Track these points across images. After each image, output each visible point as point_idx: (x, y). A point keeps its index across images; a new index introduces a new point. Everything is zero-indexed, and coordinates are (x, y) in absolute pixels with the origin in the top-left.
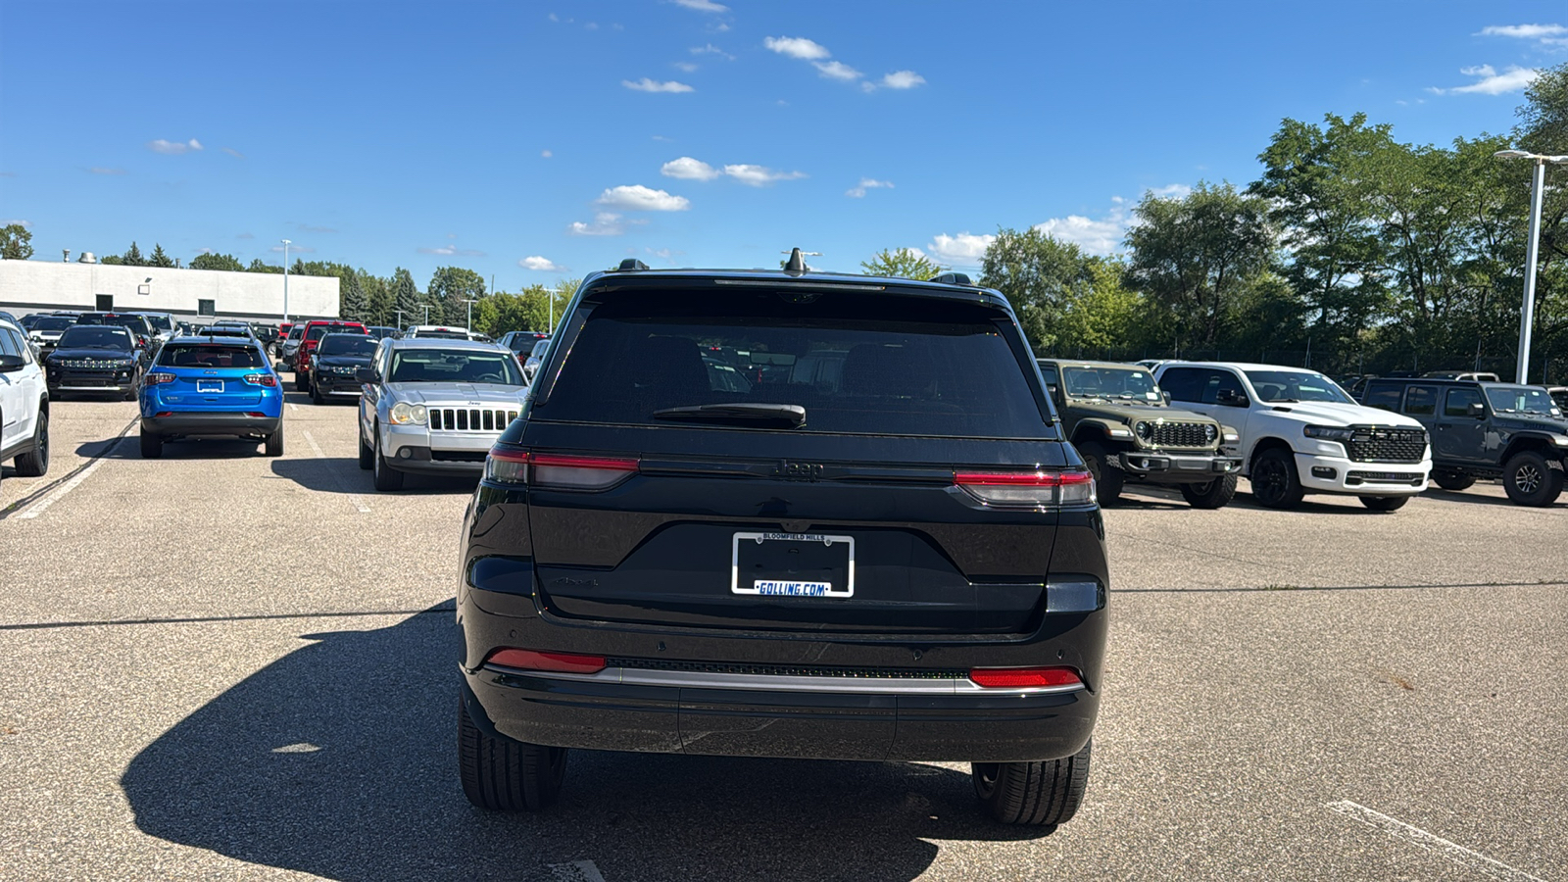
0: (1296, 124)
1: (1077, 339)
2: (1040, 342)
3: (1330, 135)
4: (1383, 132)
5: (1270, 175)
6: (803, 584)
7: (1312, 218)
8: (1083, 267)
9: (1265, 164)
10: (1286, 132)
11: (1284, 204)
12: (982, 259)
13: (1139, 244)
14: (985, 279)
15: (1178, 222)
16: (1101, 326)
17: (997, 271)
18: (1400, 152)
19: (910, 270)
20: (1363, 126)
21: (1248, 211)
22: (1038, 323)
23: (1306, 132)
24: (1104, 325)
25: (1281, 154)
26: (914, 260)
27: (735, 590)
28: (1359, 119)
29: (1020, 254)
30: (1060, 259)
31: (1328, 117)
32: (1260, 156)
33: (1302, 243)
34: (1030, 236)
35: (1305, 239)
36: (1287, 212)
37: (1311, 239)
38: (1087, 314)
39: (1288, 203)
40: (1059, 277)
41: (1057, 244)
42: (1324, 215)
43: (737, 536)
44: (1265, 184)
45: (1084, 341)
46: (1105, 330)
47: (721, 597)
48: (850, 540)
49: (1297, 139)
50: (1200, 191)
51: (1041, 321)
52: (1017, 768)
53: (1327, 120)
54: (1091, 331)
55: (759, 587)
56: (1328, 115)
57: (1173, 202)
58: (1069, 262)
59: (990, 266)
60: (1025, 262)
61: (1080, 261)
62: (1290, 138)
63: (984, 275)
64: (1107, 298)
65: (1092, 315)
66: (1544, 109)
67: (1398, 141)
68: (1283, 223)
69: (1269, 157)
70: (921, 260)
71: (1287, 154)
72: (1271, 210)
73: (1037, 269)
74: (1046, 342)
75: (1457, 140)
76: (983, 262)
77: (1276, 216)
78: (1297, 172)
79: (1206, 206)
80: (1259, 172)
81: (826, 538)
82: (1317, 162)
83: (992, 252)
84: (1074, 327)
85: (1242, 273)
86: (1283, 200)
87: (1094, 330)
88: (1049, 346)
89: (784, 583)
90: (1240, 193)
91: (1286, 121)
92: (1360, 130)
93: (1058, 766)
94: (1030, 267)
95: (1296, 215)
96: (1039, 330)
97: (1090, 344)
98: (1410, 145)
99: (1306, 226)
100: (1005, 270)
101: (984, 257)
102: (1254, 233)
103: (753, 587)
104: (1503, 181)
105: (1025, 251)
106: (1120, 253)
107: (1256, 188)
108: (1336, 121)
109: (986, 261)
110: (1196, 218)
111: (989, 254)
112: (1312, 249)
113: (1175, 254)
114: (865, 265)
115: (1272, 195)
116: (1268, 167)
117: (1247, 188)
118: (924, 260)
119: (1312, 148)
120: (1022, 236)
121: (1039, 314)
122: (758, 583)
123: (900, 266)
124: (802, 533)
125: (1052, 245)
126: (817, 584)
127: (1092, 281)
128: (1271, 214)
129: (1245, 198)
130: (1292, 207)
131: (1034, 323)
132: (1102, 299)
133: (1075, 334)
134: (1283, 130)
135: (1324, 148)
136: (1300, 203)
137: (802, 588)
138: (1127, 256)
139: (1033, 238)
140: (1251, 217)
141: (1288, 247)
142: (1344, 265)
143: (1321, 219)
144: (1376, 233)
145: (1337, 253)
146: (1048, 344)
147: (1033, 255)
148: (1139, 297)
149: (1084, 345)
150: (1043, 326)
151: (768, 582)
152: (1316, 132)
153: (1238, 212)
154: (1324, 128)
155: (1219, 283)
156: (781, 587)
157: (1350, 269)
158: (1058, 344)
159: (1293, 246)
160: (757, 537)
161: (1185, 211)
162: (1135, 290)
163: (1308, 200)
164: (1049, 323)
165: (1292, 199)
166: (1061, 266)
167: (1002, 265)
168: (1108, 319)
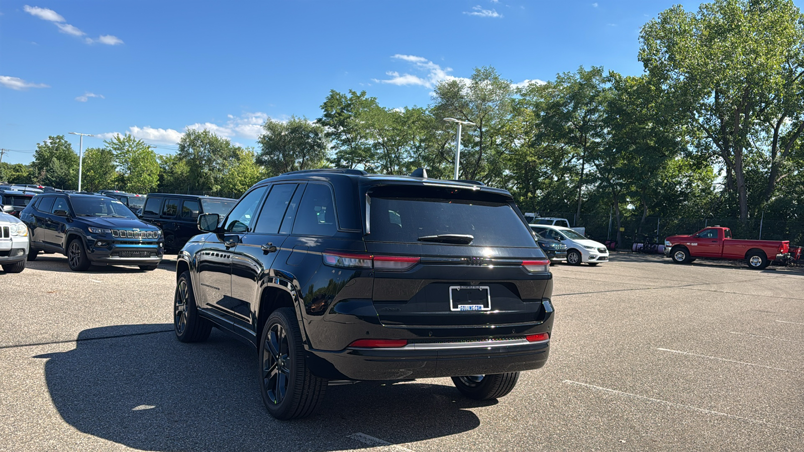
0: (336, 93)
1: (232, 188)
2: (212, 189)
3: (351, 100)
4: (373, 101)
5: (326, 116)
6: (474, 306)
7: (344, 137)
8: (233, 152)
9: (323, 110)
10: (332, 96)
11: (332, 130)
12: (178, 144)
13: (265, 143)
14: (180, 154)
15: (283, 134)
16: (244, 182)
17: (187, 151)
18: (381, 111)
19: (133, 146)
20: (365, 97)
21: (315, 131)
22: (210, 179)
23: (341, 97)
24: (246, 182)
25: (331, 106)
26: (135, 141)
27: (452, 309)
28: (363, 94)
29: (199, 143)
30: (221, 147)
31: (350, 91)
32: (321, 106)
33: (339, 149)
34: (204, 133)
35: (341, 147)
36: (333, 134)
37: (343, 147)
38: (237, 176)
39: (333, 130)
40: (221, 156)
41: (219, 139)
42: (349, 136)
43: (451, 288)
44: (323, 119)
45: (236, 189)
46: (246, 184)
47: (447, 313)
48: (488, 288)
49: (337, 100)
50: (292, 120)
51: (212, 178)
52: (499, 376)
53: (350, 92)
54: (239, 185)
55: (460, 308)
56: (350, 90)
57: (280, 124)
58: (226, 149)
59: (182, 148)
60: (202, 147)
61: (231, 149)
62: (333, 100)
63: (179, 152)
64: (247, 168)
65: (240, 177)
66: (442, 98)
67: (381, 106)
68: (331, 139)
69: (325, 106)
70: (140, 141)
71: (333, 107)
72: (325, 132)
73: (208, 151)
74: (215, 189)
75: (405, 108)
76: (178, 146)
77: (328, 135)
78: (338, 115)
79: (296, 128)
80: (321, 113)
81: (481, 287)
82: (345, 111)
83: (184, 140)
84: (230, 182)
85: (312, 160)
86: (331, 128)
87: (241, 184)
88: (217, 191)
89: (468, 306)
90: (312, 123)
91: (332, 91)
92: (364, 99)
93: (507, 375)
94: (205, 149)
95: (337, 135)
96: (211, 183)
97: (239, 191)
98: (385, 108)
99: (341, 140)
100: (191, 150)
101: (180, 143)
102: (318, 142)
103: (457, 308)
104: (423, 128)
105: (202, 142)
106: (253, 146)
107: (319, 121)
108: (354, 93)
109: (180, 145)
110: (292, 133)
111: (182, 141)
112: (345, 152)
113: (282, 149)
114: (106, 142)
115: (326, 125)
116: (324, 111)
117: (316, 121)
118: (141, 141)
119: (344, 105)
120: (200, 133)
121: (211, 174)
122: (459, 306)
123: (127, 144)
124: (472, 286)
125: (217, 140)
126: (479, 305)
127: (238, 159)
128: (325, 134)
129: (314, 125)
130: (335, 131)
131: (208, 179)
132: (245, 169)
133: (231, 186)
134: (331, 95)
135: (349, 105)
136: (338, 130)
137: (474, 307)
138: (258, 149)
139: (206, 135)
140: (317, 134)
141: (334, 150)
142: (358, 160)
143: (348, 138)
144: (371, 146)
145: (355, 154)
146: (216, 190)
147: (206, 144)
148: (262, 169)
149: (236, 192)
150: (213, 181)
151: (463, 306)
152: (346, 98)
153: (310, 131)
154: (349, 96)
155: (302, 165)
156: (467, 307)
157: (359, 162)
158: (221, 190)
159: (336, 150)
160: (458, 288)
161: (287, 129)
162: (260, 165)
163: (342, 129)
164: (216, 179)
165: (335, 128)
166: (222, 151)
167: (189, 148)
168: (248, 179)
